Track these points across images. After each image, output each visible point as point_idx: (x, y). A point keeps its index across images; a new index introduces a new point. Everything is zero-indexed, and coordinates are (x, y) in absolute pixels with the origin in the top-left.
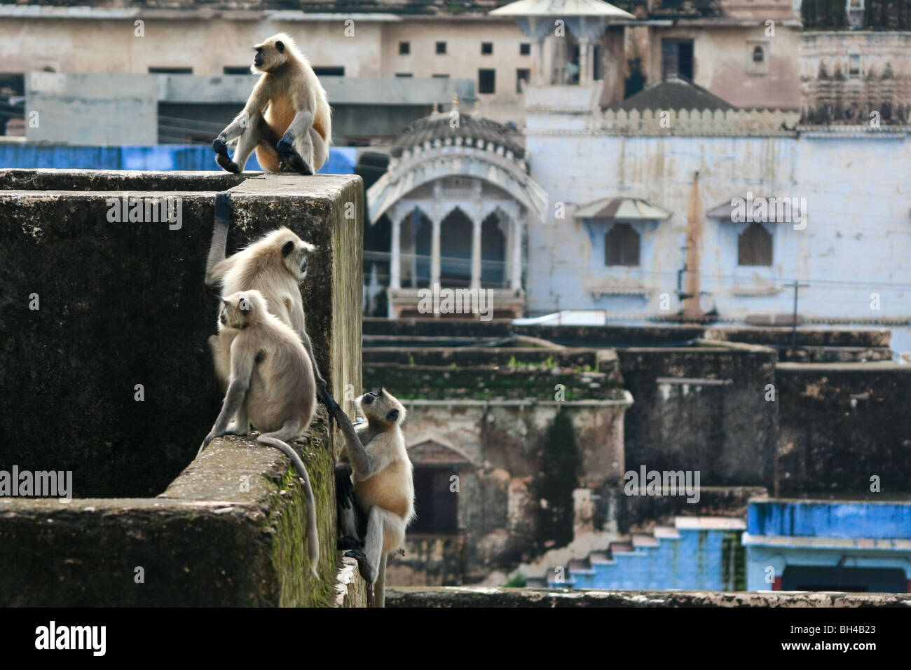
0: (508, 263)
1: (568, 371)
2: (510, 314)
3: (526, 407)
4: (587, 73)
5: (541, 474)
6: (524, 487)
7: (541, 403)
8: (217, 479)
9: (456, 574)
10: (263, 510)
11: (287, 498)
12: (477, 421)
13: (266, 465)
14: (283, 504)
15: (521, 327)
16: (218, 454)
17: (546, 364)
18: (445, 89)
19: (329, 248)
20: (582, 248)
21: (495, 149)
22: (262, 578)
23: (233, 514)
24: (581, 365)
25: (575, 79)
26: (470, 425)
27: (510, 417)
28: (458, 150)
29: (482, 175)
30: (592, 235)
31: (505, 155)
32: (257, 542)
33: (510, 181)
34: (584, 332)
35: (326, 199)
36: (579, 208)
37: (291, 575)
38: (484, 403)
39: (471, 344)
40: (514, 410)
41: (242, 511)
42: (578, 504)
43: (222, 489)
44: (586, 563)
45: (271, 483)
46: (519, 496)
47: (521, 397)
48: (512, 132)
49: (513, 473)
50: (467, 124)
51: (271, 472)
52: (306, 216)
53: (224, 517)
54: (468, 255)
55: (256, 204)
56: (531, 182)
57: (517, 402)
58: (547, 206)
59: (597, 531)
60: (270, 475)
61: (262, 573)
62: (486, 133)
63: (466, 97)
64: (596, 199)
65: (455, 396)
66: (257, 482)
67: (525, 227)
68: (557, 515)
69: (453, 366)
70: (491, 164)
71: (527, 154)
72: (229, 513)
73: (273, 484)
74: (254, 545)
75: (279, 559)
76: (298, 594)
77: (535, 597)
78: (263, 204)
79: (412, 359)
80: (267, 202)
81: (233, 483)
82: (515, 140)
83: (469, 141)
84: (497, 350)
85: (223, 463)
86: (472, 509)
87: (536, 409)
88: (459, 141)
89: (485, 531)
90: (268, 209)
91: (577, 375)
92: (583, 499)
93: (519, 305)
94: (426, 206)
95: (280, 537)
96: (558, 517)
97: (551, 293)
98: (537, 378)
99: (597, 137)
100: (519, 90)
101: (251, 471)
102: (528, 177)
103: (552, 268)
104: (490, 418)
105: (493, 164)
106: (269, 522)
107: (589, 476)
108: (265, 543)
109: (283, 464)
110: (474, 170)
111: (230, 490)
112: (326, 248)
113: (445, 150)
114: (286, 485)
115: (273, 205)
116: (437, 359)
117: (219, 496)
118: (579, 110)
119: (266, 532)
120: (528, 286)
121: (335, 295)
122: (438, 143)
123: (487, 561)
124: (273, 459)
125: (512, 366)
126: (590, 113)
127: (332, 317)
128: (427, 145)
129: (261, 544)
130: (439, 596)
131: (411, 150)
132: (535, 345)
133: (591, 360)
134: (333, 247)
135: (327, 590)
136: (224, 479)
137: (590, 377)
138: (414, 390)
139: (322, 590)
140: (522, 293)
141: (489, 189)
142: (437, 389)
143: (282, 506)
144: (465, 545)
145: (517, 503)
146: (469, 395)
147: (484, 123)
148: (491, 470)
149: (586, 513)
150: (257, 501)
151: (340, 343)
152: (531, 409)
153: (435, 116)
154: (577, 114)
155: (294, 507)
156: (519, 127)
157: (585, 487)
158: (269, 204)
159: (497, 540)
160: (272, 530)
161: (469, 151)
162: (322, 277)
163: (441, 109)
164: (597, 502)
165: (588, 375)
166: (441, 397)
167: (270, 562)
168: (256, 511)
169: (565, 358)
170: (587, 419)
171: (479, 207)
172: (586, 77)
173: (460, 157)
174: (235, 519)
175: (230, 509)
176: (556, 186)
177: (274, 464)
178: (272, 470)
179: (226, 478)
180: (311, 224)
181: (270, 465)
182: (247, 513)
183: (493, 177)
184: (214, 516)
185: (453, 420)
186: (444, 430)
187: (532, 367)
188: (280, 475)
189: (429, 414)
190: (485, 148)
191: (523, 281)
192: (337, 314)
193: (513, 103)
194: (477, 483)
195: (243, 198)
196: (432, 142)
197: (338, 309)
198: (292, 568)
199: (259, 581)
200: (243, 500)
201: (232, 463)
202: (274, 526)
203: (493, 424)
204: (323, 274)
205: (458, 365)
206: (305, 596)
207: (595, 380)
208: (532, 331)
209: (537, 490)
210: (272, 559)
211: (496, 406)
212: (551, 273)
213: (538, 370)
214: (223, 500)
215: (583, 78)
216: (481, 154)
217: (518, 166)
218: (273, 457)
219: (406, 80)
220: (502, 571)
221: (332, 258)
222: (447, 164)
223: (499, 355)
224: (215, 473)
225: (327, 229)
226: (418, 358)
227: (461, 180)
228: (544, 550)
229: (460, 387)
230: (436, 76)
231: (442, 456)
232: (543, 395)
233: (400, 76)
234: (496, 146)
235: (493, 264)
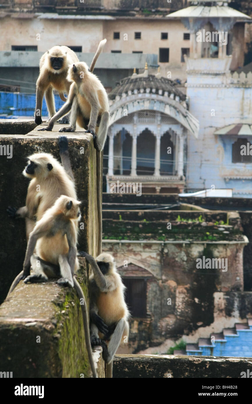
0: (176, 161)
1: (211, 224)
2: (177, 190)
3: (186, 244)
4: (223, 51)
5: (195, 283)
6: (185, 291)
7: (195, 242)
8: (26, 304)
9: (146, 341)
10: (54, 324)
11: (65, 315)
12: (158, 252)
13: (53, 296)
14: (64, 319)
15: (183, 198)
16: (25, 289)
17: (198, 220)
18: (140, 60)
19: (87, 168)
20: (219, 152)
21: (169, 96)
22: (53, 363)
23: (36, 326)
24: (218, 220)
25: (216, 54)
26: (154, 255)
27: (177, 250)
28: (147, 95)
29: (162, 110)
30: (225, 145)
31: (174, 99)
32: (50, 342)
33: (177, 114)
34: (220, 201)
35: (85, 140)
36: (217, 129)
37: (67, 360)
38: (162, 242)
39: (154, 208)
40: (180, 246)
41: (42, 324)
42: (216, 301)
43: (29, 311)
44: (221, 335)
45: (57, 307)
46: (183, 296)
47: (183, 239)
48: (179, 85)
49: (178, 283)
50: (153, 81)
51: (56, 300)
52: (74, 150)
53: (31, 328)
54: (153, 156)
55: (45, 142)
56: (189, 114)
57: (181, 242)
58: (198, 129)
59: (227, 317)
60: (55, 302)
61: (52, 360)
62: (163, 86)
63: (152, 65)
64: (227, 124)
65: (146, 238)
66: (49, 306)
67: (186, 140)
68: (205, 307)
69: (144, 221)
70: (167, 104)
71: (187, 98)
72: (34, 326)
73: (58, 307)
74: (48, 344)
75: (62, 352)
76: (71, 371)
77: (197, 361)
78: (49, 143)
79: (120, 216)
80: (51, 142)
81: (35, 307)
82: (180, 89)
83: (154, 90)
84: (170, 211)
85: (29, 294)
86: (155, 303)
87: (192, 245)
88: (148, 90)
89: (162, 316)
90: (52, 146)
91: (216, 226)
92: (219, 298)
93: (182, 185)
94: (128, 128)
95: (63, 339)
96: (204, 308)
97: (201, 178)
98: (192, 228)
99: (228, 88)
100: (183, 60)
101: (45, 299)
102: (187, 111)
103: (201, 164)
104: (166, 251)
105: (168, 104)
106: (57, 330)
107: (223, 285)
108: (55, 343)
109: (62, 295)
110: (157, 107)
111: (34, 312)
112: (85, 167)
113: (140, 96)
114: (64, 307)
115: (55, 143)
116: (135, 216)
117: (27, 315)
118: (218, 72)
119: (55, 336)
120: (187, 174)
121: (90, 195)
122: (136, 92)
123: (163, 333)
124: (57, 291)
125: (178, 220)
126: (224, 74)
127: (88, 208)
128: (130, 93)
129: (52, 343)
130: (141, 359)
131: (121, 96)
132: (191, 209)
133: (224, 218)
134: (89, 167)
135: (86, 366)
136: (30, 304)
137: (224, 227)
138: (122, 234)
139: (83, 366)
140: (184, 178)
141: (165, 118)
142: (135, 234)
143: (63, 320)
144: (150, 324)
145: (181, 300)
146: (154, 238)
147: (163, 80)
148: (166, 281)
149: (221, 305)
150: (49, 319)
151: (92, 222)
152: (189, 245)
153: (134, 76)
154: (217, 75)
155: (69, 320)
156: (183, 82)
157: (220, 291)
158: (53, 143)
159: (170, 321)
160: (58, 335)
161: (154, 96)
162: (83, 184)
163: (137, 71)
164: (227, 300)
165: (223, 226)
166: (138, 239)
167: (57, 354)
168: (49, 324)
169: (209, 216)
170: (222, 252)
171: (159, 129)
172: (222, 54)
173: (148, 99)
174: (37, 329)
175: (34, 323)
176: (204, 117)
177: (58, 295)
178: (57, 298)
179: (31, 304)
180: (77, 154)
181: (56, 296)
182: (44, 326)
183: (168, 111)
184: (25, 328)
185: (144, 252)
186: (139, 257)
187: (190, 222)
188: (61, 301)
189: (130, 248)
190: (163, 95)
191: (185, 171)
192: (91, 206)
193: (179, 68)
194: (158, 288)
195: (38, 139)
196: (133, 91)
197: (92, 203)
198: (68, 356)
199: (51, 365)
200: (42, 317)
201: (34, 294)
202: (59, 333)
203: (167, 254)
204: (83, 183)
205: (147, 220)
206: (74, 371)
207: (226, 229)
208: (190, 200)
209: (193, 292)
210: (58, 352)
211: (169, 244)
212: (200, 167)
213: (194, 223)
214: (30, 318)
215: (220, 54)
216: (161, 98)
217: (182, 105)
218: (57, 290)
219: (117, 55)
220: (172, 340)
221: (88, 174)
222: (141, 104)
223: (171, 214)
224: (24, 301)
225: (86, 157)
226: (124, 216)
227: (149, 113)
228: (197, 328)
229: (148, 233)
230: (134, 52)
231: (137, 272)
232: (196, 238)
233: (113, 52)
234: (170, 93)
235: (168, 162)
